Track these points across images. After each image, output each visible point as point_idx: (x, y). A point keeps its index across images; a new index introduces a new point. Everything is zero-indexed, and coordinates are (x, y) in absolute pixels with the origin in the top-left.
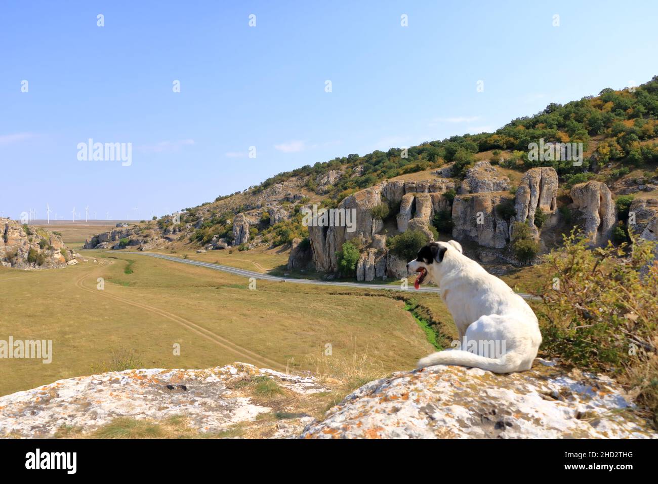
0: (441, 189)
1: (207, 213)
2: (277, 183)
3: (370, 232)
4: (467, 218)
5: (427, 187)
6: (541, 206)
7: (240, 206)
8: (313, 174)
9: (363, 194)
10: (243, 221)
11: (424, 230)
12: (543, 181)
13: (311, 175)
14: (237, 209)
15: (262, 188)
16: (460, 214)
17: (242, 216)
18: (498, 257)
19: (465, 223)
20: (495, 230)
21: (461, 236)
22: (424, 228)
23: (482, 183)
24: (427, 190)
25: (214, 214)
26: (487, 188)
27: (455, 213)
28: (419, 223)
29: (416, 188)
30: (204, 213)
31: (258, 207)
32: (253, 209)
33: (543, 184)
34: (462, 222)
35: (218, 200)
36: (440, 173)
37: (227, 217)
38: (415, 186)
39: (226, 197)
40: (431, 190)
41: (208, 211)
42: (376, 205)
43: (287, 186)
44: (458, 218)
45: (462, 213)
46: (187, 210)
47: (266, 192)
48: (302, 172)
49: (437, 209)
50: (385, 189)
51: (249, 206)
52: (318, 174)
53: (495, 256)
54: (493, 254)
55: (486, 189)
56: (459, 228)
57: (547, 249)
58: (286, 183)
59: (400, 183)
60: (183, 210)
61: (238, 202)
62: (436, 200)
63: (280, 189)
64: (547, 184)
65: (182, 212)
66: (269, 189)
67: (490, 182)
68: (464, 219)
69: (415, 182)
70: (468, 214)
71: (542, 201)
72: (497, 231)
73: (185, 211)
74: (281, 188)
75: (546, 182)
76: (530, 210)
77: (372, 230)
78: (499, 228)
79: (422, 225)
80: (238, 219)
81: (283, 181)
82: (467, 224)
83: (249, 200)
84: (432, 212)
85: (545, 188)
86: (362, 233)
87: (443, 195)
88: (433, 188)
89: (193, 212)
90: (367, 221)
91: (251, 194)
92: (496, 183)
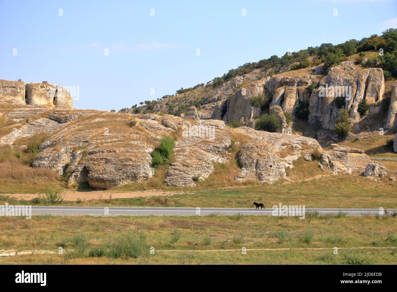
0: (307, 83)
1: (165, 106)
2: (240, 75)
3: (249, 116)
4: (319, 107)
5: (296, 82)
6: (367, 98)
7: (198, 99)
8: (277, 66)
9: (247, 86)
10: (194, 114)
11: (279, 114)
12: (369, 79)
13: (275, 67)
14: (194, 102)
15: (223, 80)
16: (314, 104)
17: (194, 110)
18: (328, 136)
19: (317, 111)
20: (331, 116)
21: (313, 121)
22: (279, 113)
23: (334, 79)
24: (296, 85)
25: (171, 107)
26: (338, 84)
27: (311, 103)
28: (276, 109)
29: (289, 82)
30: (161, 107)
31: (215, 101)
32: (210, 102)
33: (369, 81)
34: (315, 110)
35: (180, 92)
36: (314, 71)
37: (182, 110)
38: (288, 81)
39: (188, 90)
40: (300, 85)
41: (167, 104)
42: (257, 95)
43: (248, 79)
44: (313, 107)
45: (316, 103)
46: (146, 102)
47: (226, 85)
48: (267, 64)
49: (301, 99)
50: (268, 83)
51: (206, 99)
52: (282, 66)
53: (326, 135)
54: (325, 134)
55: (336, 84)
56: (312, 114)
57: (359, 130)
58: (247, 76)
59: (278, 78)
60: (141, 103)
61: (198, 95)
62: (301, 92)
63: (240, 81)
64: (372, 81)
65: (140, 106)
66: (229, 82)
67: (341, 79)
68: (317, 108)
69: (290, 78)
70: (320, 104)
71: (368, 94)
72: (332, 117)
73: (144, 104)
74: (242, 81)
75: (372, 79)
76: (355, 100)
77: (251, 115)
78: (333, 115)
79: (278, 111)
80: (190, 112)
81: (245, 73)
82: (319, 112)
83: (208, 93)
84: (296, 102)
85: (370, 84)
86: (243, 118)
87: (306, 88)
88: (301, 83)
89: (151, 105)
90: (247, 108)
91: (211, 87)
92: (346, 80)
